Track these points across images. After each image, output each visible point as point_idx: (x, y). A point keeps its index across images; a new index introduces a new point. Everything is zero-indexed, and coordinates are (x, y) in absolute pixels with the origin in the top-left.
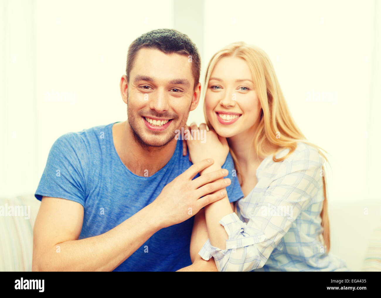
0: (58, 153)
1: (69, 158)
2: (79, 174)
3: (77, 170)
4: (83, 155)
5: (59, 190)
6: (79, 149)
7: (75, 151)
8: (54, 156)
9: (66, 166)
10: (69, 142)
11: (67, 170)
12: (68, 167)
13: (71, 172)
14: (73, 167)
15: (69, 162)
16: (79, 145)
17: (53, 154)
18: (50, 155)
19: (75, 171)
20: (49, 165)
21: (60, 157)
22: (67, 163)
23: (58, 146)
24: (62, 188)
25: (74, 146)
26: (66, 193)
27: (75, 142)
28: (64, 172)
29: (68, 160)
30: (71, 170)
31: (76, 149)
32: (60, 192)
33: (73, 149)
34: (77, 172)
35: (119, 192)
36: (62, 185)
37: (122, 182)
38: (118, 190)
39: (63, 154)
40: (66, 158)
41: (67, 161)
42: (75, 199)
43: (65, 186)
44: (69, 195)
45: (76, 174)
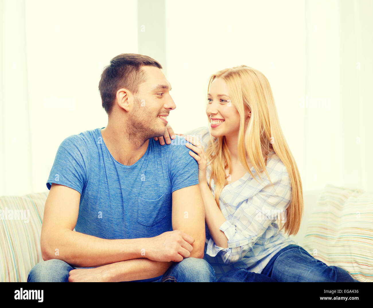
0: (63, 151)
1: (72, 154)
2: (80, 166)
3: (79, 163)
4: (83, 150)
5: (63, 179)
6: (80, 146)
7: (77, 148)
8: (60, 153)
9: (71, 160)
10: (71, 141)
11: (71, 163)
12: (72, 161)
13: (74, 165)
14: (76, 161)
15: (73, 157)
16: (80, 142)
17: (59, 152)
18: (57, 154)
19: (78, 163)
20: (57, 160)
21: (65, 153)
22: (71, 157)
23: (63, 146)
24: (65, 177)
25: (76, 144)
26: (68, 182)
27: (77, 141)
28: (69, 165)
29: (72, 156)
30: (74, 163)
31: (78, 146)
32: (63, 181)
33: (76, 146)
34: (79, 165)
35: (112, 178)
36: (66, 176)
37: (113, 170)
38: (111, 176)
39: (67, 151)
40: (70, 154)
41: (70, 156)
42: (74, 187)
43: (68, 176)
44: (70, 183)
45: (79, 166)
